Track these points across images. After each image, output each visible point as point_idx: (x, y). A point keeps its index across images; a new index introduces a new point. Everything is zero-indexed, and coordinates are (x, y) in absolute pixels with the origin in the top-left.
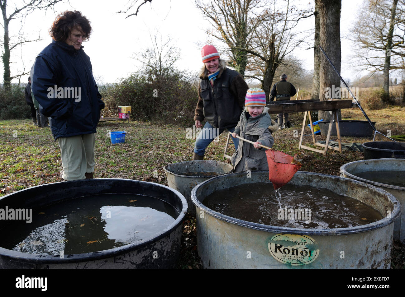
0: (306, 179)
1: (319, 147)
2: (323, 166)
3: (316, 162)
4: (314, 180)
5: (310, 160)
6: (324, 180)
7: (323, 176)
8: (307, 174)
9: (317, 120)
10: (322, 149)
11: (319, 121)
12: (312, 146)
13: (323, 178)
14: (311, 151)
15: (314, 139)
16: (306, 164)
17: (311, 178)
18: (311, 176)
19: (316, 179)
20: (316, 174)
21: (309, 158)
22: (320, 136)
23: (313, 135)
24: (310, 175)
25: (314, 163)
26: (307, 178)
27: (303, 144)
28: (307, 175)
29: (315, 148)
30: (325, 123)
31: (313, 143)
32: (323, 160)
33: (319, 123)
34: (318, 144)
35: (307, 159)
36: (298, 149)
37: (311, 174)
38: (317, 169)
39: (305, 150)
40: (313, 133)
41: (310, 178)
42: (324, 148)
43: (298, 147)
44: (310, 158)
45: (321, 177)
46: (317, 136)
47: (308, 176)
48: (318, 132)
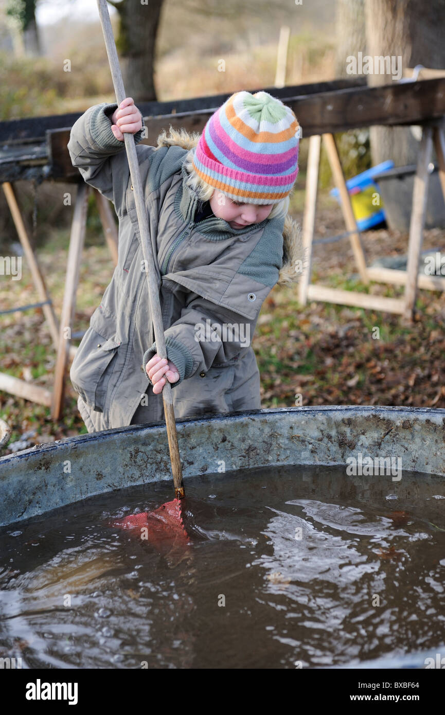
0: (329, 437)
1: (383, 284)
2: (402, 367)
3: (376, 354)
4: (362, 437)
5: (348, 346)
6: (402, 434)
7: (397, 416)
8: (331, 414)
9: (369, 165)
10: (394, 292)
11: (379, 168)
12: (353, 283)
13: (398, 423)
14: (351, 307)
15: (358, 254)
16: (334, 368)
17: (347, 430)
18: (349, 422)
19: (368, 435)
20: (366, 414)
21: (346, 337)
22: (383, 234)
23: (354, 239)
24: (343, 420)
25: (368, 360)
26: (333, 433)
27: (316, 278)
28: (329, 420)
29: (366, 291)
30: (401, 177)
31: (355, 271)
32: (402, 342)
33: (376, 181)
34: (379, 273)
35: (338, 346)
36: (296, 303)
37: (348, 415)
38: (379, 381)
39: (325, 305)
40: (350, 226)
41: (343, 434)
42: (403, 287)
43: (296, 294)
44: (350, 341)
45: (388, 423)
46: (373, 236)
47: (337, 425)
48: (377, 220)
